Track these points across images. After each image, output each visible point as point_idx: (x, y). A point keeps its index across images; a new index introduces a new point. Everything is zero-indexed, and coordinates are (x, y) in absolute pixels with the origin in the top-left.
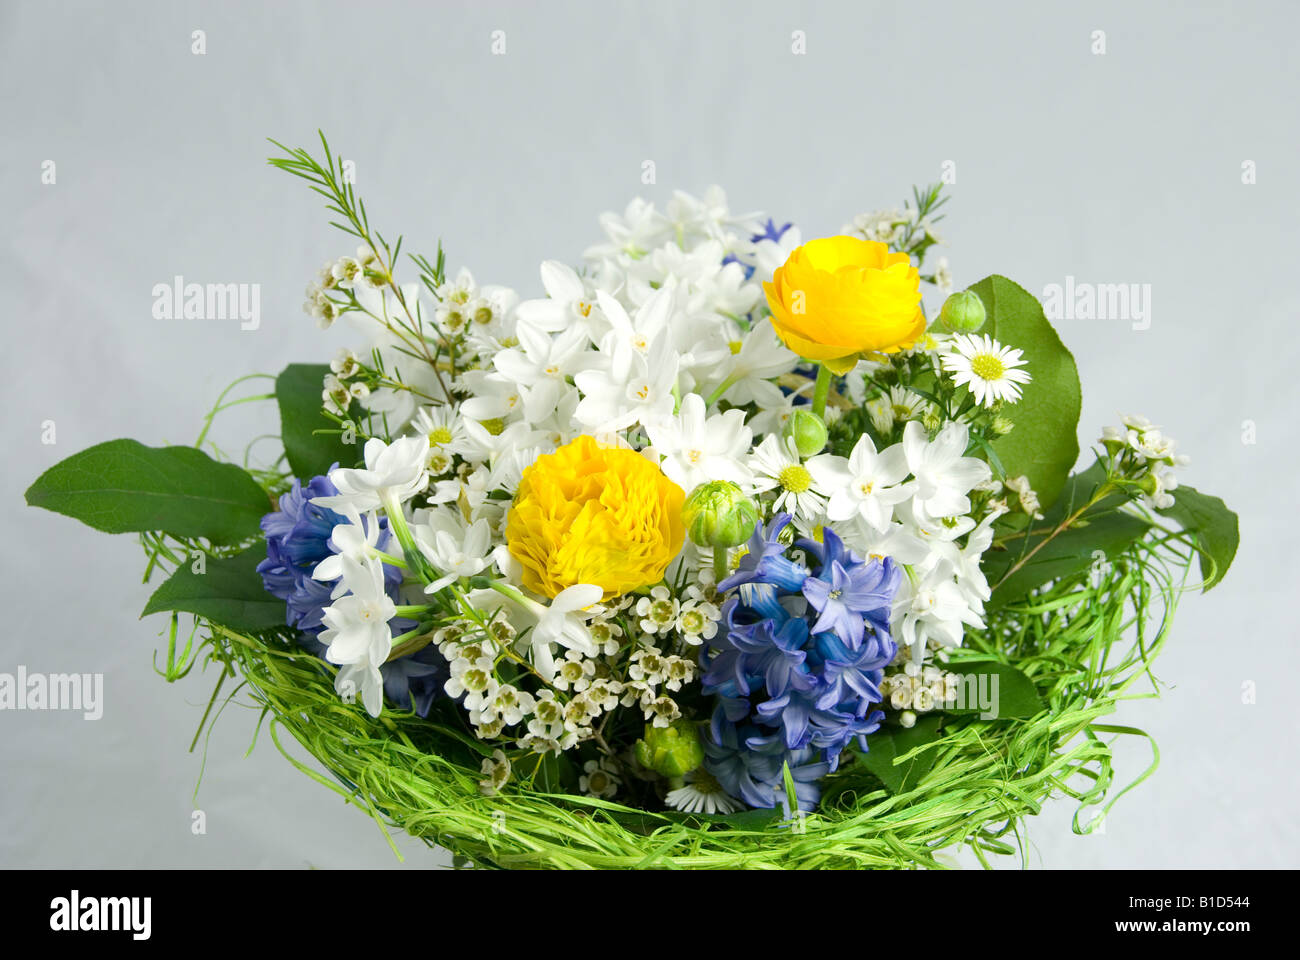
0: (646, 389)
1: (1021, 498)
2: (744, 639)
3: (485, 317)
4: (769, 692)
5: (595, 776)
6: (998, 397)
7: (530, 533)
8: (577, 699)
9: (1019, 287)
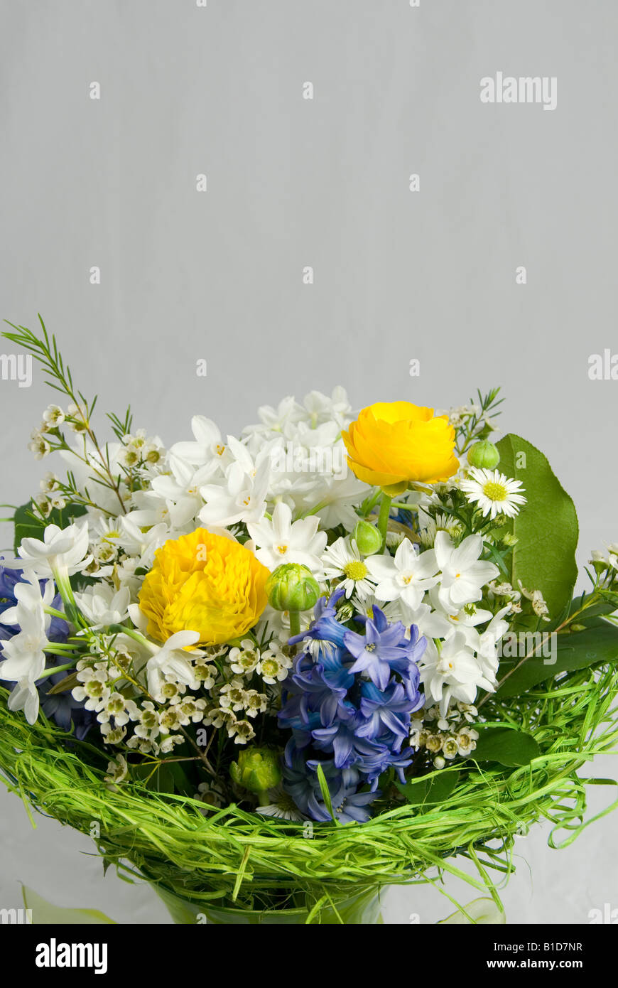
0: (249, 498)
1: (533, 604)
2: (303, 679)
3: (155, 458)
4: (323, 723)
5: (205, 795)
6: (500, 512)
7: (155, 595)
8: (170, 710)
9: (531, 445)
